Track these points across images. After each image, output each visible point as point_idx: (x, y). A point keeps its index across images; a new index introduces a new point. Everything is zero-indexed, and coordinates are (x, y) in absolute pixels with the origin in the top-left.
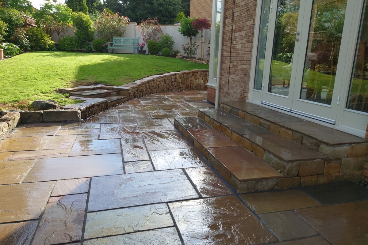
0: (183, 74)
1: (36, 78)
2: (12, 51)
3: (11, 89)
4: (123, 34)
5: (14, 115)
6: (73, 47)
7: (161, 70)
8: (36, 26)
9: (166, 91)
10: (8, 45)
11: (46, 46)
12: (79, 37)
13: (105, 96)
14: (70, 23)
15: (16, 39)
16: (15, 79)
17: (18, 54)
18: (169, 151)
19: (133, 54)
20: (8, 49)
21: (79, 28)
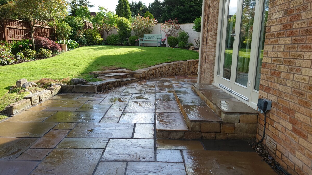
0: (189, 62)
1: (82, 64)
2: (73, 46)
3: (64, 71)
4: (152, 31)
5: (56, 87)
6: (116, 42)
7: (172, 59)
8: (93, 28)
9: (173, 75)
10: (71, 42)
11: (97, 41)
12: (120, 35)
13: (122, 77)
14: (116, 25)
15: (77, 38)
16: (68, 65)
17: (77, 48)
18: (136, 113)
19: (156, 46)
20: (71, 44)
21: (120, 28)
